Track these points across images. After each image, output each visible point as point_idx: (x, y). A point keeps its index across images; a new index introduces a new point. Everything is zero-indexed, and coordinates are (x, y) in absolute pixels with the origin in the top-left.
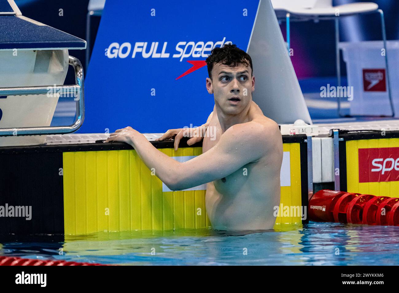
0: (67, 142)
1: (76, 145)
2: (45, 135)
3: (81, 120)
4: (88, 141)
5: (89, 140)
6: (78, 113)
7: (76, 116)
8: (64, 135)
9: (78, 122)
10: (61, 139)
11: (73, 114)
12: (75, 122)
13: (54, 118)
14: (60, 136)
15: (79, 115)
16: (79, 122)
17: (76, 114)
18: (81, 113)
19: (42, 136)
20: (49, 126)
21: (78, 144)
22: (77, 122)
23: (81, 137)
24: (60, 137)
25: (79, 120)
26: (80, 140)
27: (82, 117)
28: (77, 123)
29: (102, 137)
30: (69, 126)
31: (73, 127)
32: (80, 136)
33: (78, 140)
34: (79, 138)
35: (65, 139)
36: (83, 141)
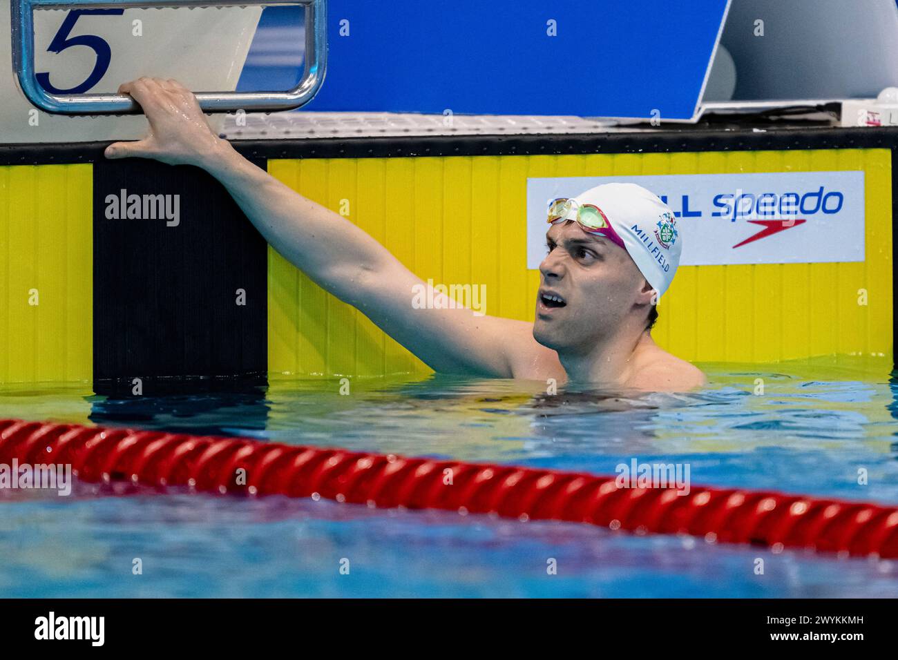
0: (280, 133)
1: (303, 142)
2: (223, 115)
3: (317, 77)
4: (335, 132)
5: (337, 129)
6: (310, 58)
7: (304, 63)
8: (273, 115)
9: (310, 83)
10: (265, 125)
11: (297, 61)
12: (302, 83)
13: (247, 68)
14: (262, 116)
15: (312, 63)
16: (313, 82)
17: (304, 59)
18: (317, 59)
19: (214, 115)
20: (234, 90)
21: (308, 139)
22: (308, 80)
23: (315, 122)
24: (261, 121)
25: (311, 76)
26: (314, 129)
27: (319, 68)
28: (306, 84)
29: (370, 123)
30: (286, 92)
31: (297, 94)
32: (315, 119)
33: (309, 129)
34: (311, 124)
35: (275, 125)
36: (321, 132)
